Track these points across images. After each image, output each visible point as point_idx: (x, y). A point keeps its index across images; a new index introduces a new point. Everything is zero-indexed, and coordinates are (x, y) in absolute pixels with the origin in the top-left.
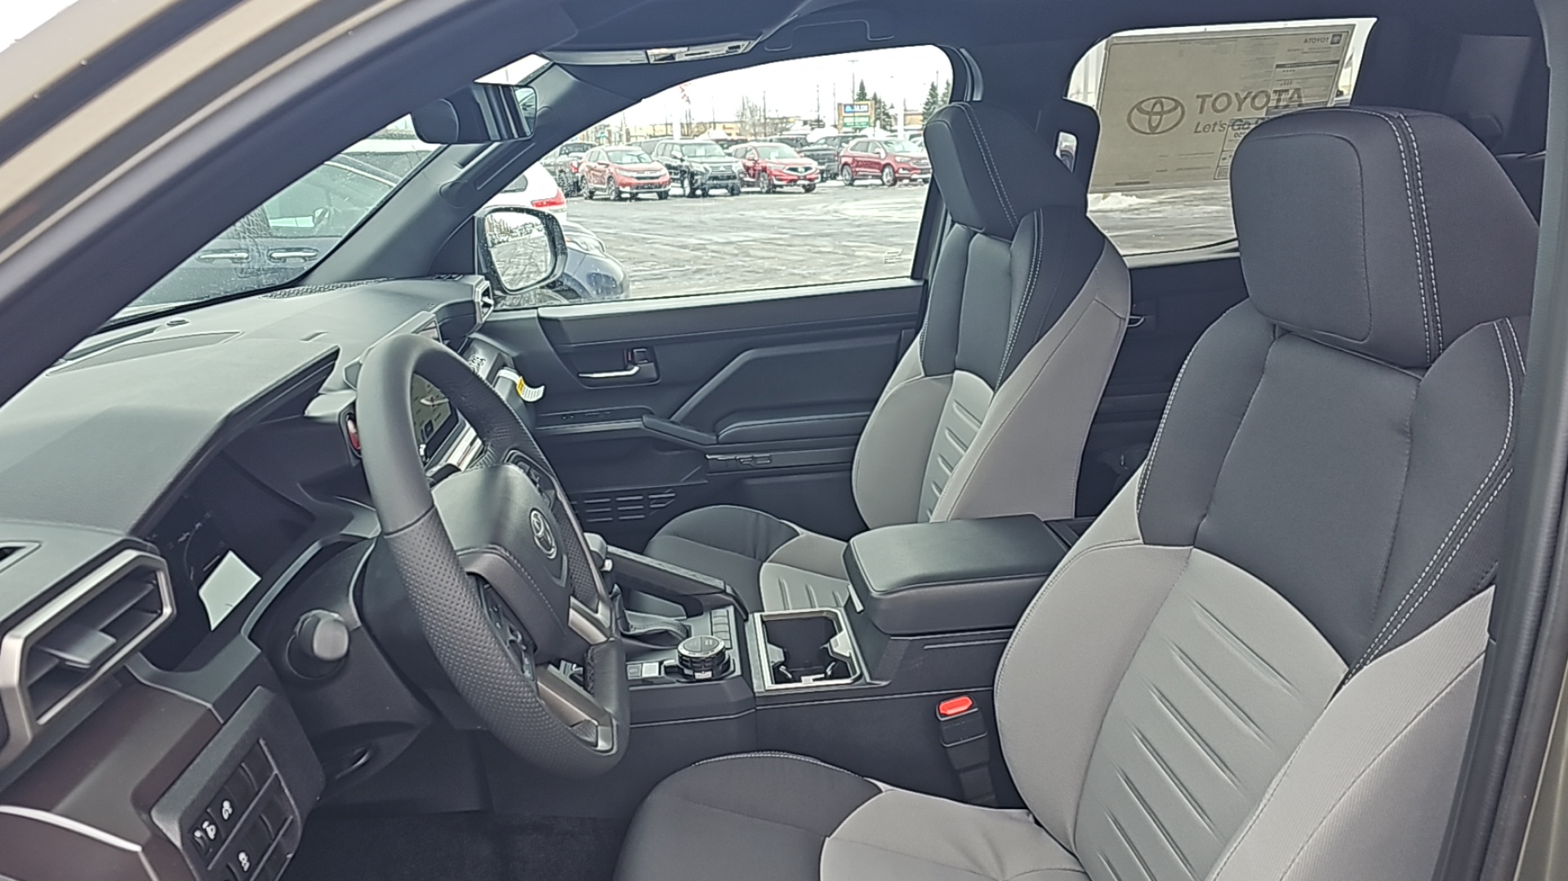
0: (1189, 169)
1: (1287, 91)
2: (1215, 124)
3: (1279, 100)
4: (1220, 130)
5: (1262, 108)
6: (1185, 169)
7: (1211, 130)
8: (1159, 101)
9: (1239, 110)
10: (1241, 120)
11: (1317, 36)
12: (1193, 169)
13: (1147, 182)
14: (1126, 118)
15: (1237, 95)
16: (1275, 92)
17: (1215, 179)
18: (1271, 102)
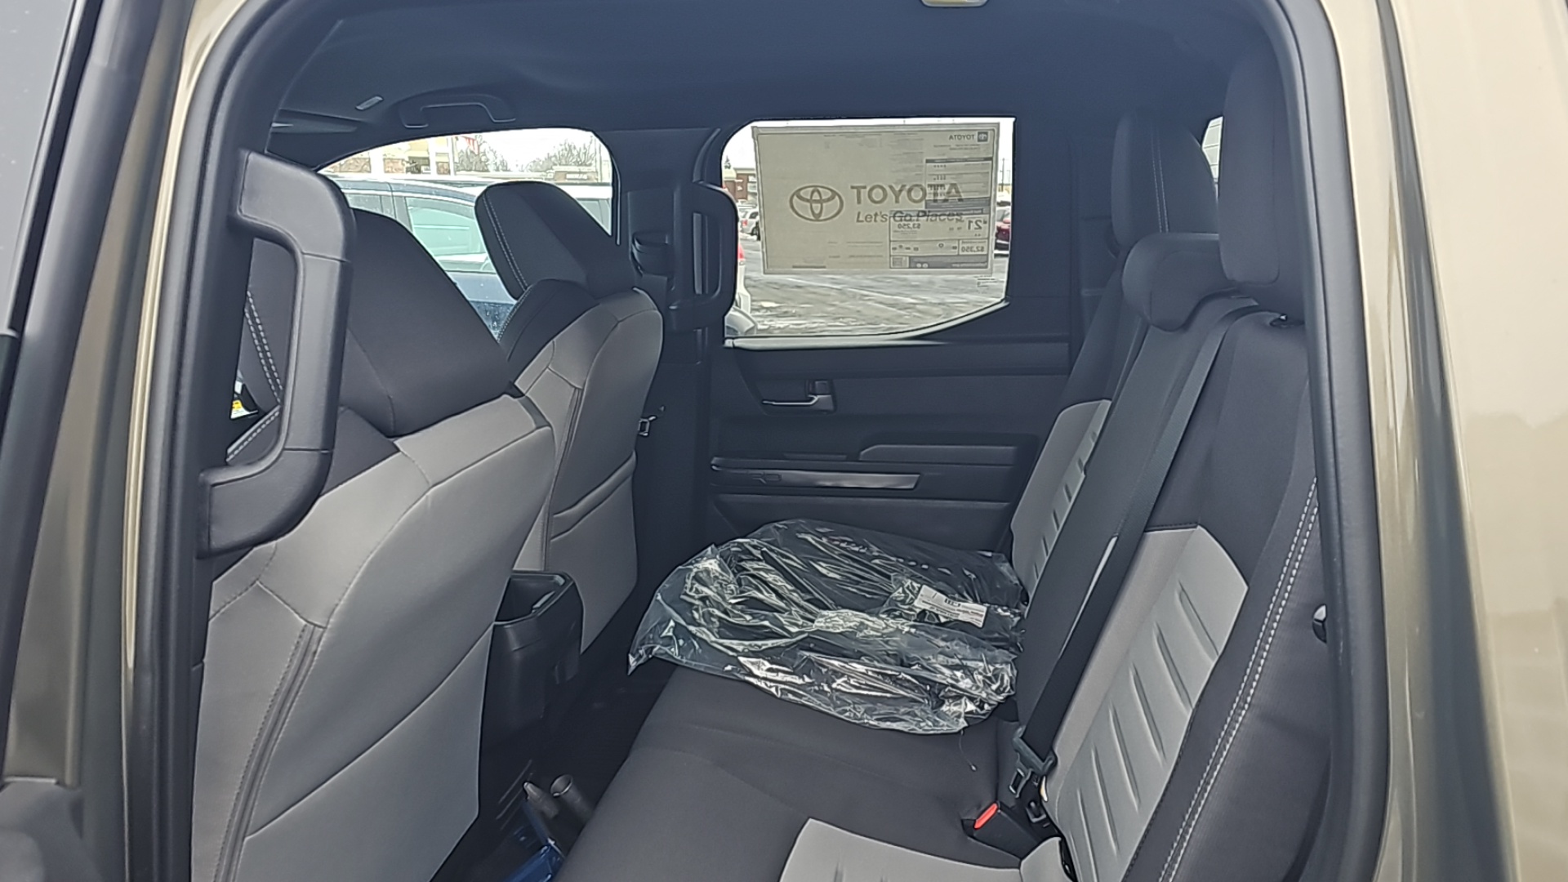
0: (861, 256)
1: (942, 186)
2: (876, 215)
3: (935, 194)
4: (882, 221)
5: (920, 201)
6: (858, 256)
7: (873, 219)
8: (816, 190)
9: (897, 201)
10: (901, 212)
11: (962, 133)
12: (865, 256)
13: (824, 267)
14: (788, 204)
15: (891, 187)
16: (930, 186)
17: (891, 268)
18: (928, 195)
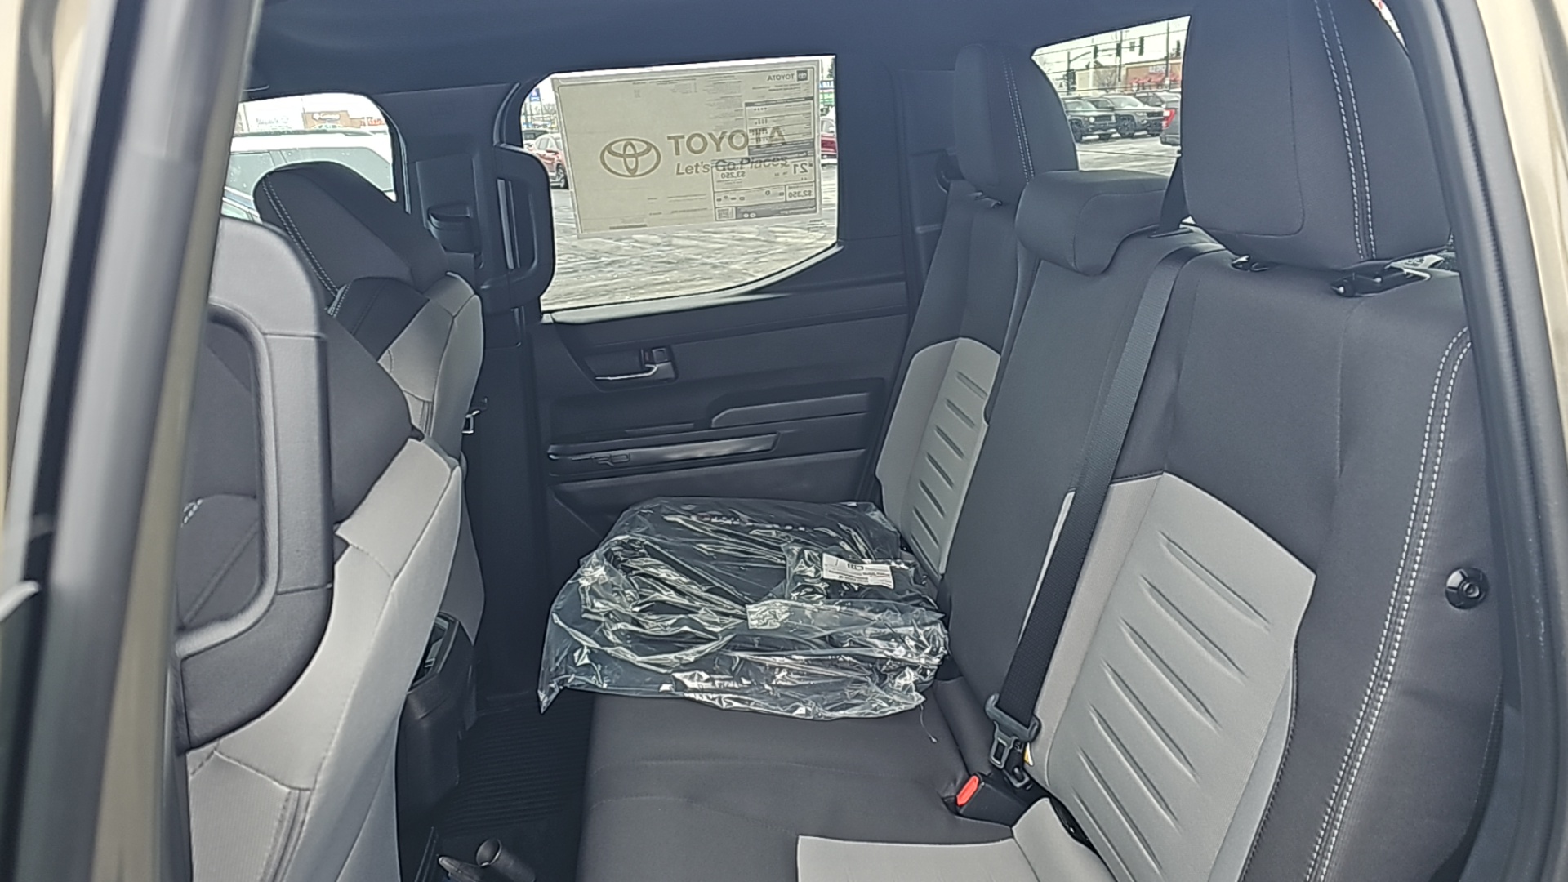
0: (684, 211)
1: (764, 129)
2: (697, 165)
3: (758, 139)
4: (704, 171)
5: (743, 147)
6: (680, 211)
7: (694, 171)
8: (629, 143)
9: (718, 150)
10: (723, 161)
11: (780, 73)
12: (688, 211)
13: (645, 226)
14: (599, 161)
15: (711, 135)
16: (752, 131)
17: (716, 220)
18: (750, 141)
